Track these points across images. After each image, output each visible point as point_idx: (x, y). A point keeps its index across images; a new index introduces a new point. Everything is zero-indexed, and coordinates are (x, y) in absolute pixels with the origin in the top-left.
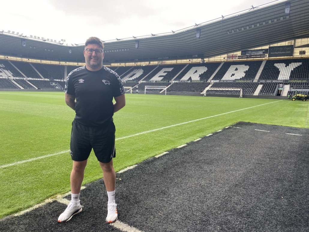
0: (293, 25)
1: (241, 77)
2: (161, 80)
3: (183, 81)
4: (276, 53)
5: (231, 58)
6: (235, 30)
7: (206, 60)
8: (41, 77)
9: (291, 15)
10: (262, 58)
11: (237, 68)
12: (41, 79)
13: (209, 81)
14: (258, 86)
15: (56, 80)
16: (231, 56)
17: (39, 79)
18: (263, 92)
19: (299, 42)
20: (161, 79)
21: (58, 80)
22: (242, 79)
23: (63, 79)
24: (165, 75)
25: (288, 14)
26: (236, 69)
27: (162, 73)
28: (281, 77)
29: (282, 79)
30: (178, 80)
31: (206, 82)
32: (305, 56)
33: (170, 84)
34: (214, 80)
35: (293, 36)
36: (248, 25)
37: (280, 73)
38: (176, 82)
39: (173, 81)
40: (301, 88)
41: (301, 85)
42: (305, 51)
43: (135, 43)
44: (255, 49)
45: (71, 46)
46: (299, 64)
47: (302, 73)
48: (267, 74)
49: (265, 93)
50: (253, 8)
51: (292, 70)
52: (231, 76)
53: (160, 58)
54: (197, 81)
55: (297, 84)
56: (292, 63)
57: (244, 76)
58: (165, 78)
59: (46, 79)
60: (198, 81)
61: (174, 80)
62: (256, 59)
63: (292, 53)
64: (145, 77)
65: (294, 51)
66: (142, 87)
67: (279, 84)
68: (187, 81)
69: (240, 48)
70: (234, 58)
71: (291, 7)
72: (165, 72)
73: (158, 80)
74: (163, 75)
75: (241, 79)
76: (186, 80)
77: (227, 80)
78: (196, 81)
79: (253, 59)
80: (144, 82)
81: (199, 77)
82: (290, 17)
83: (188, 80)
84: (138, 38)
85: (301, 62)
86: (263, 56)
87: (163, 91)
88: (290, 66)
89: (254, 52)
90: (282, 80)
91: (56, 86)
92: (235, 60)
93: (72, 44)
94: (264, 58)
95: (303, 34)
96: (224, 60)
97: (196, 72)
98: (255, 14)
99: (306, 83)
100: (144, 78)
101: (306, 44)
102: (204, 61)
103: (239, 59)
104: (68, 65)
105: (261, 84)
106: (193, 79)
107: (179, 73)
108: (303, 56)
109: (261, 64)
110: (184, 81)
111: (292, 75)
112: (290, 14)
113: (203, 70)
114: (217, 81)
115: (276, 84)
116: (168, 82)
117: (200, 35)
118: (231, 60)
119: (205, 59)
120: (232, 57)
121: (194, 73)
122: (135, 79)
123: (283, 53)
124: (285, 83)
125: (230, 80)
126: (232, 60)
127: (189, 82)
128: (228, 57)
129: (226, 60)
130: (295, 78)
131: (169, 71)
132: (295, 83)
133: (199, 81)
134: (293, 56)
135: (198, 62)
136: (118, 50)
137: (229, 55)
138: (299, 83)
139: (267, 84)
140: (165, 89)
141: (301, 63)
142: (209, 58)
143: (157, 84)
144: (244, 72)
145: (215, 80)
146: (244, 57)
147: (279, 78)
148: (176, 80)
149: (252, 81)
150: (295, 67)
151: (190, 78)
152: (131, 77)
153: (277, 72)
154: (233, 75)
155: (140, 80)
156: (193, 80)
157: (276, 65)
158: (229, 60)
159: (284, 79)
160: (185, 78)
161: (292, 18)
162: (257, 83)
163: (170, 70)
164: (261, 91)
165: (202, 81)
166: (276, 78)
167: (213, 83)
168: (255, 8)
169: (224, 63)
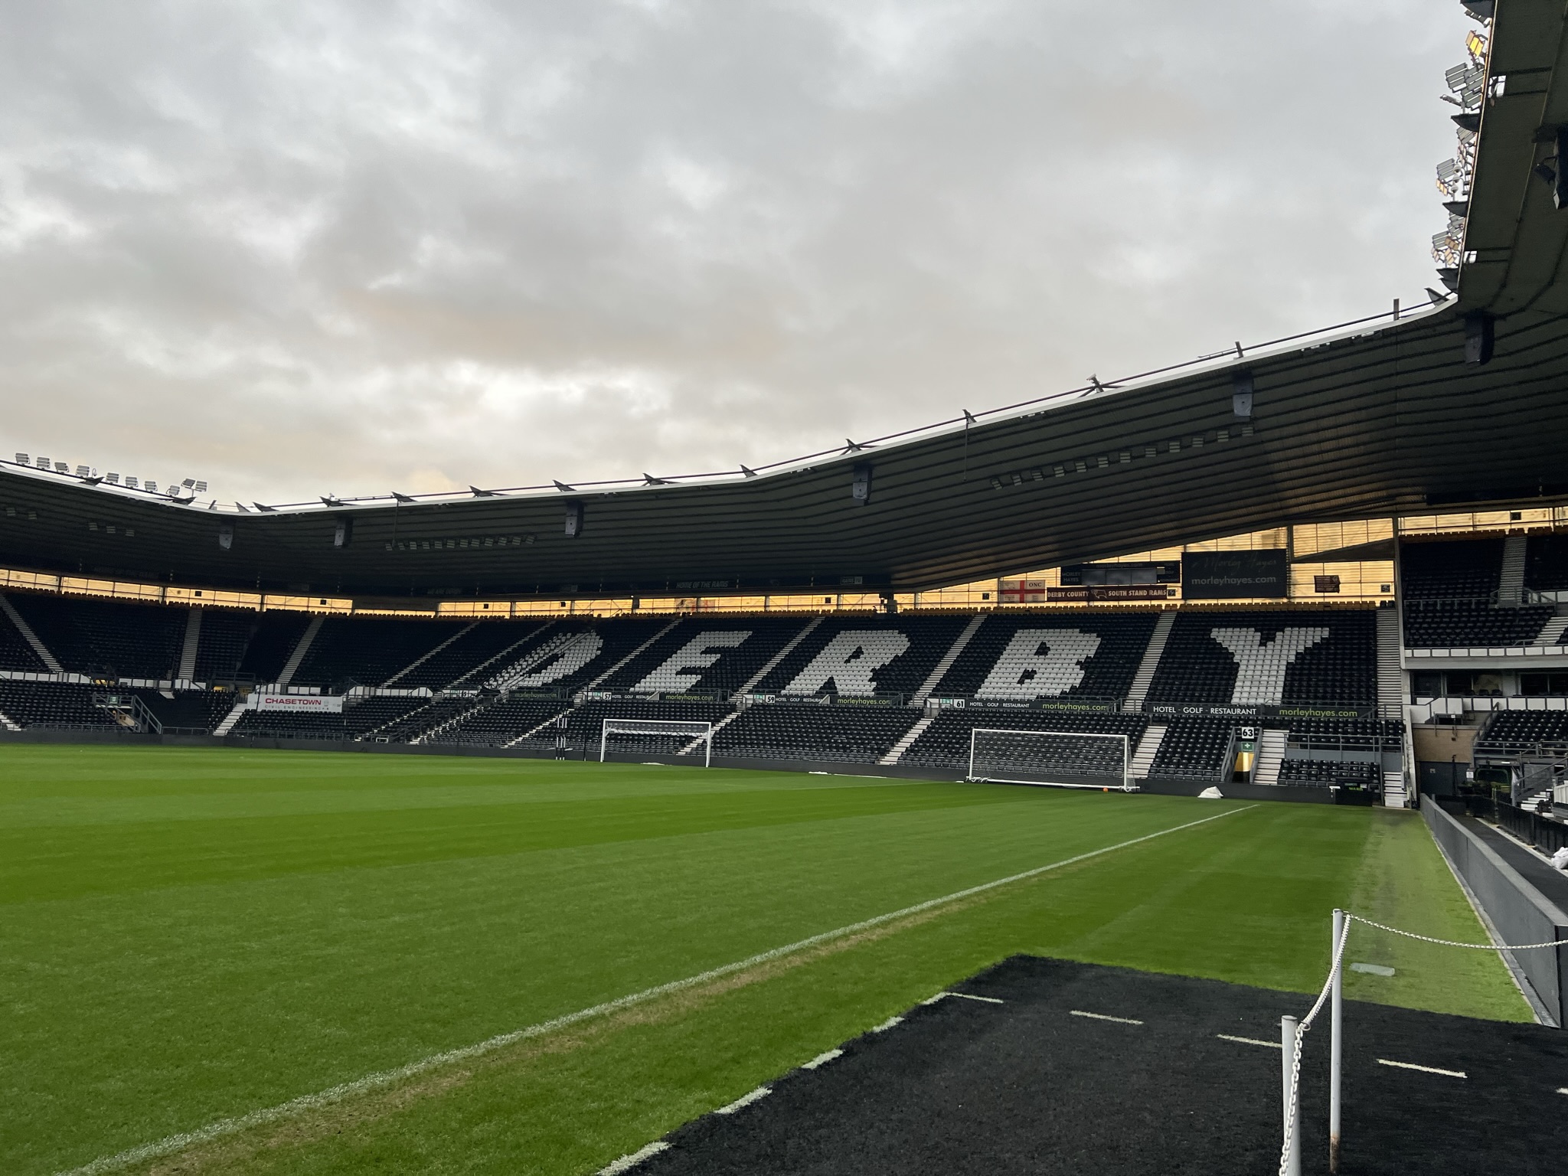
0: (1277, 467)
1: (1067, 689)
2: (691, 691)
3: (797, 696)
4: (1216, 581)
5: (1017, 597)
6: (1026, 475)
7: (904, 601)
8: (45, 666)
9: (1262, 424)
10: (1155, 603)
11: (1043, 644)
12: (43, 677)
13: (917, 702)
14: (1143, 731)
15: (128, 681)
16: (1018, 587)
17: (31, 677)
18: (1170, 762)
19: (1309, 537)
20: (689, 686)
21: (138, 683)
22: (1073, 694)
23: (169, 676)
24: (708, 664)
25: (1248, 420)
26: (1043, 650)
27: (694, 654)
28: (1243, 694)
29: (1252, 701)
30: (769, 693)
31: (905, 704)
32: (1339, 600)
33: (733, 708)
34: (942, 696)
35: (1280, 513)
36: (1081, 458)
37: (1241, 673)
38: (760, 698)
39: (746, 698)
40: (1337, 748)
41: (1336, 732)
42: (1337, 577)
43: (565, 514)
44: (1123, 559)
45: (234, 511)
46: (1317, 635)
47: (1335, 675)
48: (1183, 678)
49: (1178, 765)
50: (1099, 387)
51: (1292, 659)
52: (1021, 682)
53: (688, 585)
54: (862, 698)
55: (1318, 727)
56: (1288, 630)
57: (1079, 681)
58: (709, 678)
59: (73, 678)
60: (868, 698)
61: (750, 692)
62: (1130, 603)
63: (1282, 586)
64: (611, 671)
65: (1293, 574)
66: (587, 723)
67: (1237, 724)
68: (814, 697)
69: (1057, 554)
70: (1029, 597)
71: (1255, 391)
72: (708, 651)
73: (673, 690)
74: (698, 664)
75: (1064, 697)
76: (811, 693)
77: (1001, 701)
78: (856, 698)
79: (1116, 603)
80: (606, 696)
81: (871, 680)
82: (1259, 431)
83: (819, 694)
84: (580, 490)
85: (1326, 626)
86: (1160, 593)
87: (693, 745)
88: (1278, 642)
89: (1115, 576)
90: (1249, 707)
91: (127, 711)
92: (1033, 605)
93: (239, 506)
94: (1163, 603)
95: (1319, 505)
96: (986, 606)
97: (857, 654)
98: (1107, 411)
99: (1355, 723)
100: (605, 676)
101: (1340, 546)
102: (892, 605)
103: (1052, 604)
104: (209, 603)
105: (1159, 720)
106: (843, 688)
107: (778, 659)
108: (1331, 598)
109: (1154, 627)
110: (803, 697)
111: (1292, 685)
112: (1253, 420)
113: (890, 647)
114: (957, 703)
115: (1226, 723)
116: (724, 698)
117: (870, 492)
118: (1016, 605)
119: (897, 597)
120: (1023, 591)
121: (848, 661)
122: (555, 681)
123: (1244, 580)
124: (1266, 718)
125: (1015, 701)
126: (1022, 605)
127: (825, 701)
128: (1001, 592)
129: (992, 606)
130: (1308, 697)
131: (731, 644)
132: (1309, 722)
133: (873, 698)
134: (1289, 598)
135: (867, 608)
136: (475, 543)
137: (1008, 583)
138: (1327, 723)
139: (1185, 724)
140: (708, 735)
141: (1326, 633)
142: (915, 593)
143: (667, 707)
144: (1078, 663)
145: (948, 697)
146: (1072, 594)
147: (1236, 695)
148: (763, 693)
149: (1118, 709)
150: (1301, 649)
151: (830, 686)
152: (538, 670)
153: (1226, 670)
154: (1029, 675)
155: (580, 688)
156: (841, 693)
157: (1219, 635)
158: (1010, 605)
159: (1260, 701)
160: (805, 684)
161: (1266, 435)
162: (1139, 717)
163: (734, 640)
164: (1162, 757)
165: (884, 702)
166: (1225, 695)
167: (935, 713)
168: (1106, 386)
169: (985, 616)
